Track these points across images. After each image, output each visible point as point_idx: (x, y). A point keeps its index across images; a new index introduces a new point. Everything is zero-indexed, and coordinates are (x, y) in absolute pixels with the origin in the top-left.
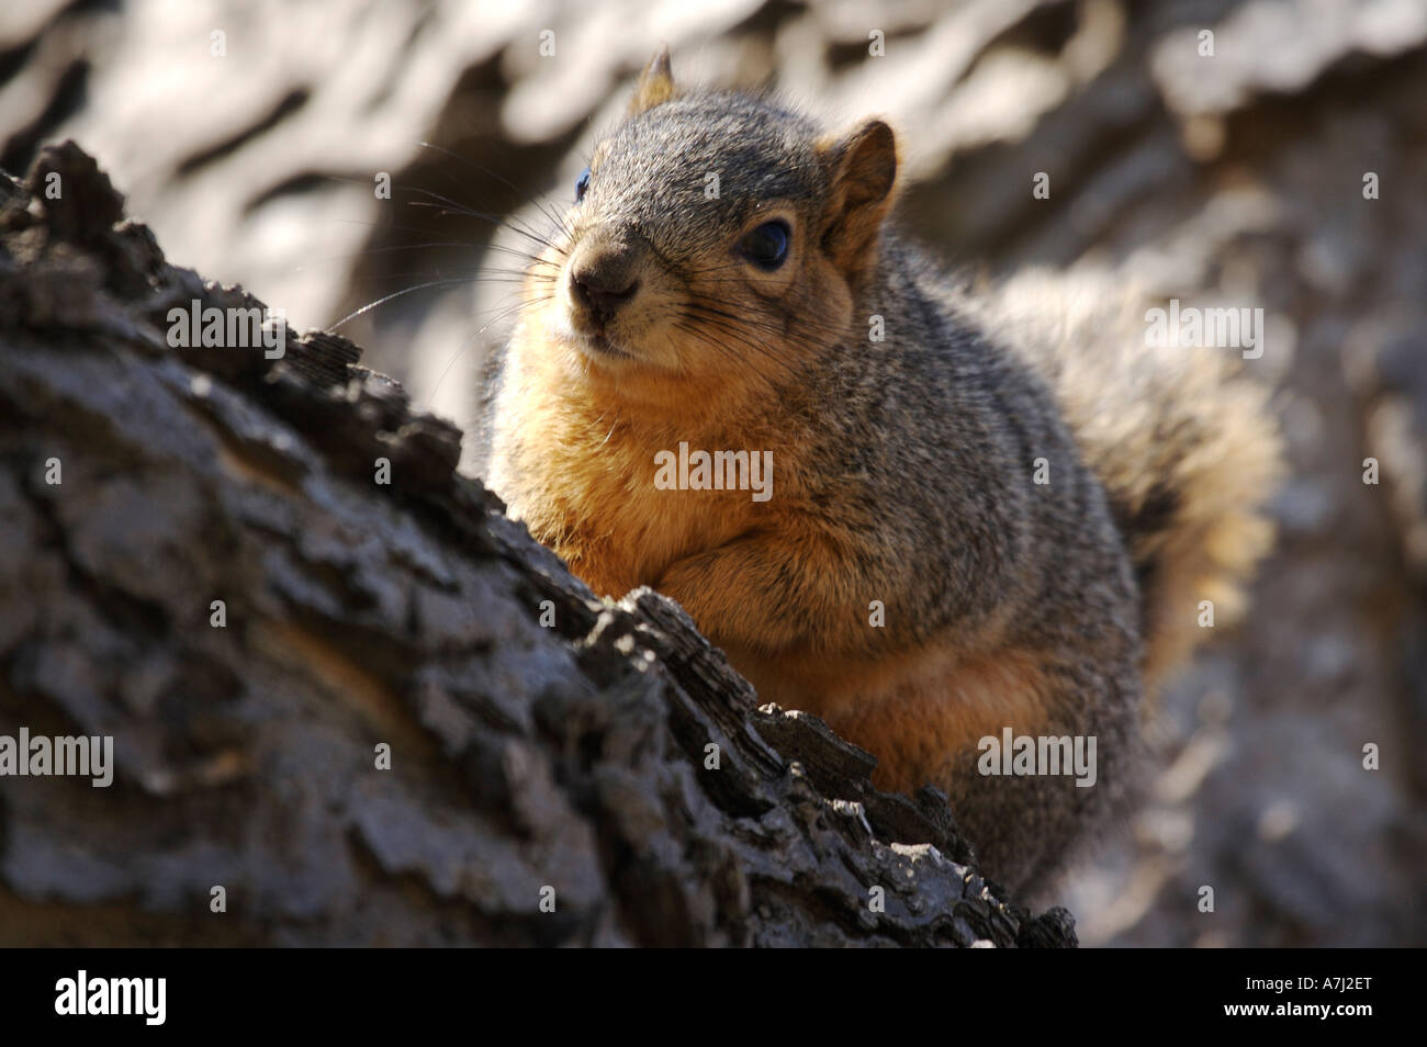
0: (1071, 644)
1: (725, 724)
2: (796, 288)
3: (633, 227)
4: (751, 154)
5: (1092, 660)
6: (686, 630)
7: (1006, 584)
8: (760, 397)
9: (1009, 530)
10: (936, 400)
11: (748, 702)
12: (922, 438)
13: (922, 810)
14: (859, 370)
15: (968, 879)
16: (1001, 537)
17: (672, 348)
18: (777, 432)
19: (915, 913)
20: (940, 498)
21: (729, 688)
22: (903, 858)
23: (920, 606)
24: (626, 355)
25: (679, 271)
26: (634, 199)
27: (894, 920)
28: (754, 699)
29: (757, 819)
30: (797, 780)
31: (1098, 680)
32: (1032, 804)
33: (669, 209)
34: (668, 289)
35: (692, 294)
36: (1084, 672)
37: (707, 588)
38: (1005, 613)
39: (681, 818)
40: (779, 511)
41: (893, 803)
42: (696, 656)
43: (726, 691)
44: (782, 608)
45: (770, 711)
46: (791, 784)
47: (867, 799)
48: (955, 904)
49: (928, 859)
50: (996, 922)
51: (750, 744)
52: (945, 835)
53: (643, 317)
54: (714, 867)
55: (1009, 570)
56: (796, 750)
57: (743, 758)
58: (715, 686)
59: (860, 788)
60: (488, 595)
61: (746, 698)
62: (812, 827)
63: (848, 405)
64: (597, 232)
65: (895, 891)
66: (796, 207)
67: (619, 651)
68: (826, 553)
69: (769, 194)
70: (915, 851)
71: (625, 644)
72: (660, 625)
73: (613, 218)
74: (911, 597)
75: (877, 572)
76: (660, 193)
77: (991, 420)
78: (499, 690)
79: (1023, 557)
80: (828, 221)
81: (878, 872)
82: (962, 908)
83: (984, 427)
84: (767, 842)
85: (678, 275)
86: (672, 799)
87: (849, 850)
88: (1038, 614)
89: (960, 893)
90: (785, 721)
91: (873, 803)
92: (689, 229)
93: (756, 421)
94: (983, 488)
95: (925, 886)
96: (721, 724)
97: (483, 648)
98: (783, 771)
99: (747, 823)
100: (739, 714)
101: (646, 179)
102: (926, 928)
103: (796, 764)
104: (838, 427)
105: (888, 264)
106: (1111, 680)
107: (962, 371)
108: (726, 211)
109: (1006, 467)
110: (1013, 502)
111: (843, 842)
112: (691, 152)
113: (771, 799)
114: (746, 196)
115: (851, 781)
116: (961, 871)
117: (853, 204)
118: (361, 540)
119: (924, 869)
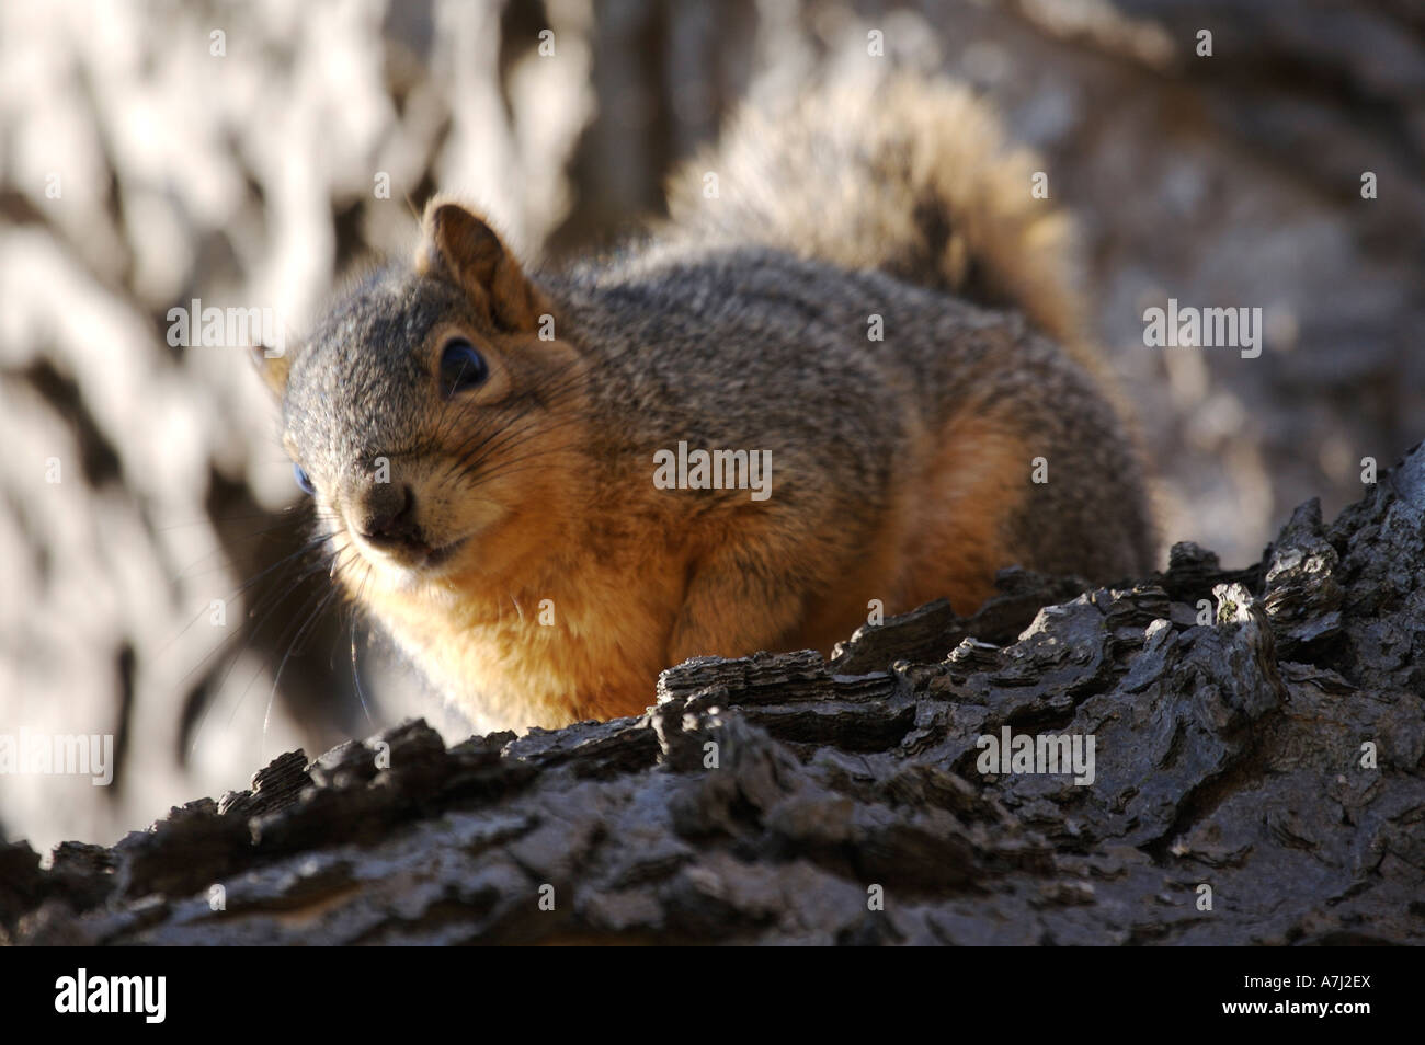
0: (975, 376)
1: (820, 695)
2: (515, 372)
3: (361, 458)
4: (380, 325)
5: (1000, 370)
6: (722, 667)
7: (890, 404)
8: (583, 472)
9: (849, 371)
10: (703, 345)
11: (817, 663)
12: (723, 376)
13: (1013, 594)
14: (623, 382)
15: (1094, 600)
16: (853, 380)
17: (486, 502)
18: (621, 484)
19: (1086, 662)
20: (783, 402)
21: (793, 668)
22: (1035, 638)
23: (855, 485)
24: (460, 543)
25: (422, 451)
26: (341, 441)
27: (1077, 683)
28: (819, 656)
29: (914, 728)
30: (908, 672)
31: (1021, 377)
32: (1080, 506)
33: (370, 421)
34: (432, 468)
35: (453, 454)
36: (1005, 383)
37: (708, 635)
38: (913, 420)
39: (861, 786)
40: (687, 532)
41: (990, 612)
42: (749, 674)
43: (795, 674)
44: (770, 591)
45: (841, 652)
46: (907, 679)
47: (970, 629)
48: (1103, 625)
49: (1052, 618)
50: (1143, 604)
51: (851, 688)
52: (1047, 591)
53: (437, 506)
54: (919, 790)
55: (879, 393)
56: (888, 655)
57: (859, 702)
58: (783, 679)
59: (957, 629)
60: (558, 799)
61: (813, 661)
62: (955, 690)
63: (644, 411)
64: (343, 491)
65: (1055, 664)
66: (451, 321)
67: (691, 731)
68: (750, 521)
69: (422, 334)
70: (1039, 623)
71: (689, 723)
72: (701, 684)
73: (342, 468)
74: (843, 487)
75: (798, 494)
76: (352, 418)
77: (755, 316)
78: (642, 850)
79: (880, 376)
80: (485, 308)
81: (1031, 665)
82: (1112, 622)
83: (755, 326)
84: (938, 733)
85: (427, 453)
86: (838, 781)
87: (995, 675)
88: (932, 387)
89: (1099, 614)
90: (858, 646)
91: (977, 628)
92: (397, 415)
93: (599, 492)
94: (800, 364)
95: (1072, 637)
96: (818, 698)
97: (599, 836)
98: (894, 678)
99: (910, 738)
100: (821, 677)
101: (333, 421)
102: (1103, 662)
103: (897, 663)
104: (657, 433)
105: (560, 293)
106: (1028, 366)
107: (697, 304)
108: (407, 376)
109: (801, 334)
110: (831, 351)
111: (985, 674)
112: (342, 372)
113: (907, 706)
114: (408, 351)
115: (946, 631)
116: (1083, 600)
117: (488, 281)
118: (437, 863)
119: (1057, 628)
